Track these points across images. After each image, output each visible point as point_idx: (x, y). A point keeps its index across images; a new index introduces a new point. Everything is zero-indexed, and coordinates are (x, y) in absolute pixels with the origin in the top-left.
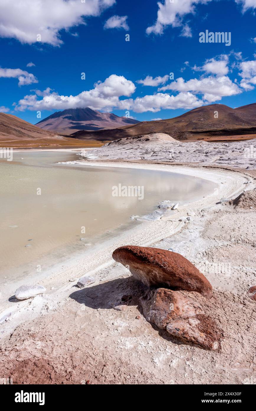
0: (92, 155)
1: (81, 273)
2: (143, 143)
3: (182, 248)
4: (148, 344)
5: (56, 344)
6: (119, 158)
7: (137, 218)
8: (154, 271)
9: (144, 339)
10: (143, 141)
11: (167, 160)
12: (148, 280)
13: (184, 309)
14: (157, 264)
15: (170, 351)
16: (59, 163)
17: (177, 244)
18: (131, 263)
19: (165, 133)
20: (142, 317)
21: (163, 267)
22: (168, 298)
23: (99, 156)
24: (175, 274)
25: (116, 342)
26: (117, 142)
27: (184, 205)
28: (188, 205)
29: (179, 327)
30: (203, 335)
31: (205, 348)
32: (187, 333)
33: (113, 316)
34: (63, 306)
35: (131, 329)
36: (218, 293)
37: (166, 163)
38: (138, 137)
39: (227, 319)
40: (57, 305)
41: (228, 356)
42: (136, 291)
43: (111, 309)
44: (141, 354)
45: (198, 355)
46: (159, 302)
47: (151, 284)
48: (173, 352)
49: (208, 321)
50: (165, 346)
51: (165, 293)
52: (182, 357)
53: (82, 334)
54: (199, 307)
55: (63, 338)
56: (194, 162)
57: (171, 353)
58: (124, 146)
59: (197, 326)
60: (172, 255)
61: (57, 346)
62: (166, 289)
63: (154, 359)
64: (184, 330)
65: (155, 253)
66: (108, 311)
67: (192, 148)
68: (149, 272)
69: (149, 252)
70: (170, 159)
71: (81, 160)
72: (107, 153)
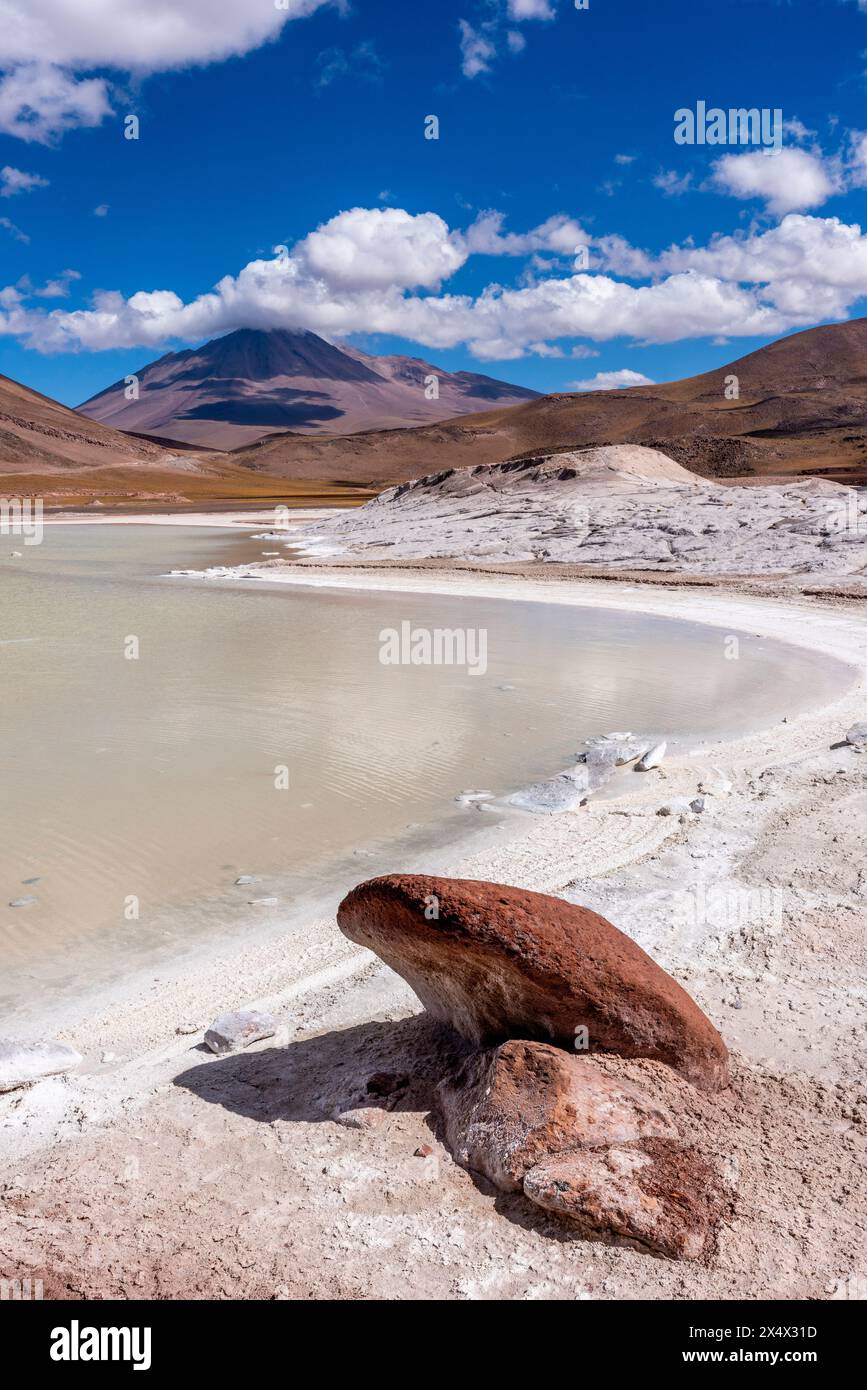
0: (321, 542)
1: (224, 1005)
2: (546, 489)
3: (649, 916)
4: (449, 1236)
5: (104, 1230)
6: (435, 554)
7: (485, 802)
8: (492, 976)
9: (435, 1221)
10: (550, 482)
11: (646, 564)
12: (474, 1015)
13: (595, 1116)
14: (496, 941)
15: (524, 1262)
16: (175, 574)
17: (630, 902)
18: (402, 941)
19: (654, 445)
20: (439, 1149)
21: (517, 953)
22: (538, 1075)
23: (350, 543)
24: (569, 984)
25: (328, 1230)
26: (434, 483)
27: (693, 753)
28: (707, 752)
29: (567, 1178)
30: (656, 1205)
31: (657, 1251)
32: (596, 1198)
33: (328, 1146)
34: (140, 1109)
35: (392, 1190)
36: (760, 1081)
37: (641, 578)
38: (526, 463)
39: (766, 1162)
40: (119, 1110)
41: (741, 1279)
42: (429, 1061)
43: (323, 1124)
44: (416, 1268)
45: (629, 1275)
46: (505, 1091)
47: (485, 1029)
48: (538, 1264)
49: (686, 1160)
50: (511, 1245)
51: (528, 1056)
52: (567, 1279)
53: (205, 1201)
54: (658, 1114)
55: (132, 1211)
56: (765, 571)
57: (530, 1268)
58: (464, 503)
59: (638, 1177)
60: (556, 910)
61: (107, 1235)
62: (533, 1043)
63: (461, 1283)
64: (584, 1187)
65: (489, 900)
66: (313, 1131)
67: (764, 511)
68: (474, 980)
69: (468, 895)
70: (661, 561)
71: (270, 562)
72: (386, 533)
